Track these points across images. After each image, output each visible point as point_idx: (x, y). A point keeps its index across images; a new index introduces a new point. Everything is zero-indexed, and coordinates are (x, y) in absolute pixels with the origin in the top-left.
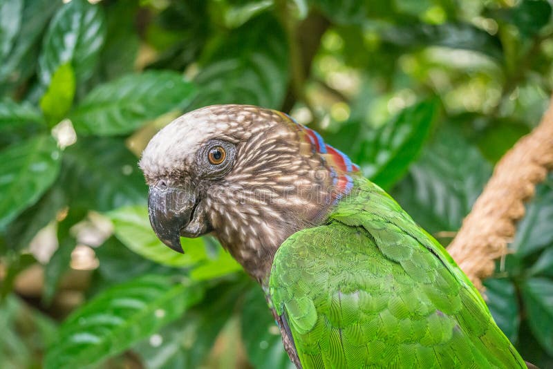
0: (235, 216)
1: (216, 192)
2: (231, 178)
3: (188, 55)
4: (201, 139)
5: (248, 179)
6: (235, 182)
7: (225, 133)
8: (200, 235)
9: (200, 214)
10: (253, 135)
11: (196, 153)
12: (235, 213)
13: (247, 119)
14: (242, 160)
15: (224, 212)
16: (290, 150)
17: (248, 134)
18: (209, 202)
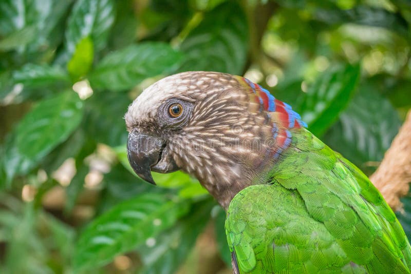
0: (192, 159)
1: (176, 139)
2: (187, 129)
3: (172, 31)
4: (163, 98)
5: (201, 130)
6: (191, 132)
7: (183, 94)
8: (168, 172)
9: (166, 156)
10: (208, 96)
11: (158, 109)
12: (192, 156)
13: (205, 83)
14: (197, 115)
15: (183, 155)
16: (238, 108)
17: (203, 95)
18: (171, 147)
